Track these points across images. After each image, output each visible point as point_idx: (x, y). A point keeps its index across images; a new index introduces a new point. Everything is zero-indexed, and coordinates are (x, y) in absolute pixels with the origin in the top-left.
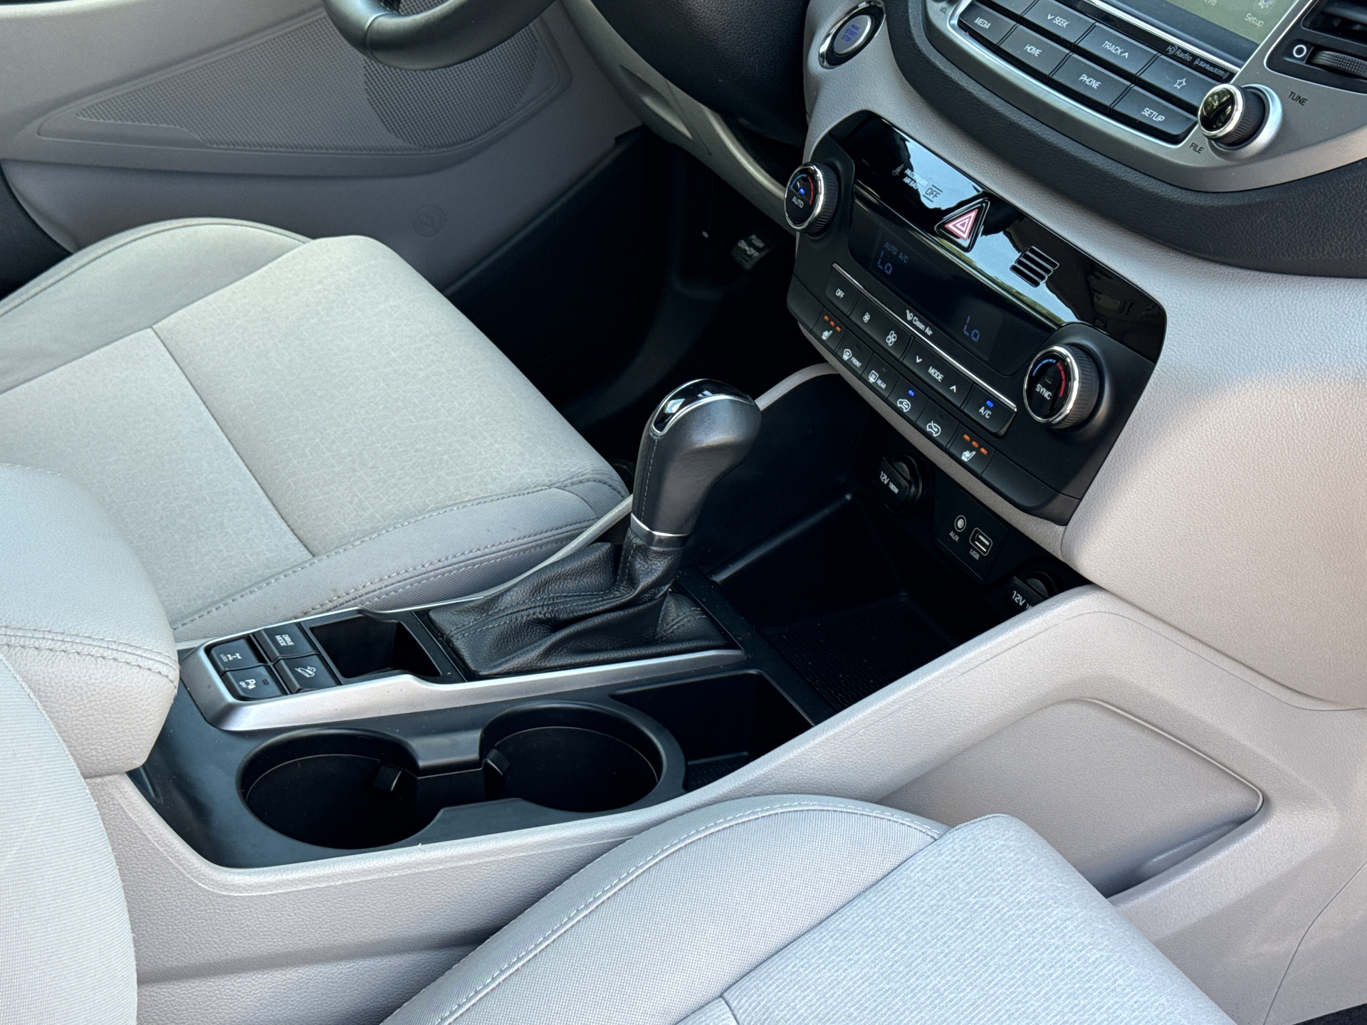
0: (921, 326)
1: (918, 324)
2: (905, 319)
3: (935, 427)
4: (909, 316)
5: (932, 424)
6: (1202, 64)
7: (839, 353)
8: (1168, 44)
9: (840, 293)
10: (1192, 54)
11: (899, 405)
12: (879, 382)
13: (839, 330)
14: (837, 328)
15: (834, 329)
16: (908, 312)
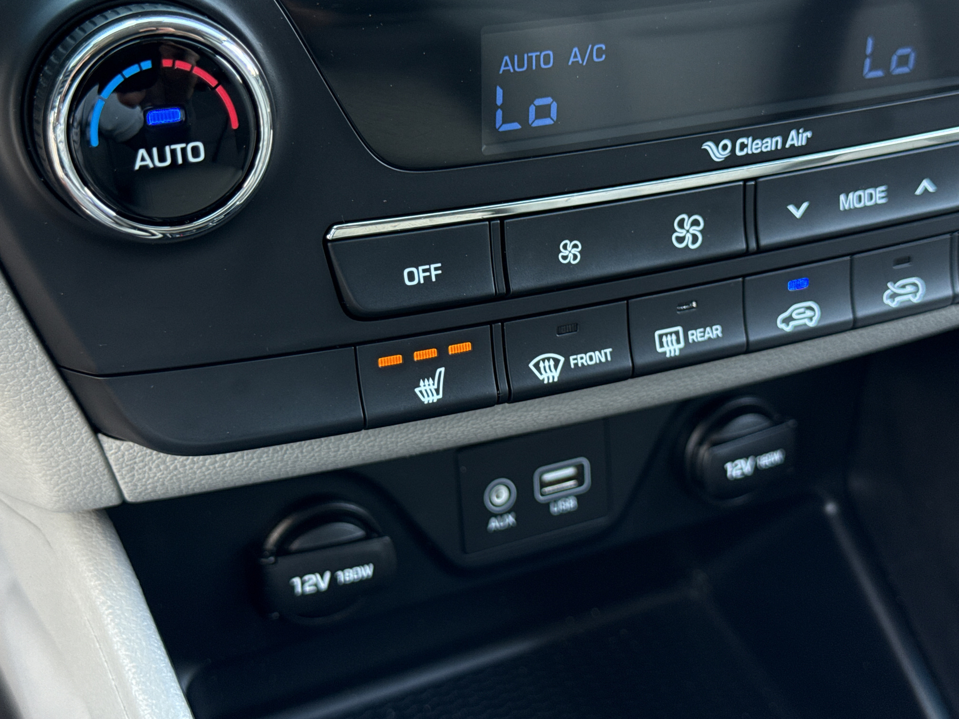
0: (770, 144)
1: (755, 146)
3: (904, 287)
5: (892, 288)
7: (527, 384)
11: (788, 329)
12: (696, 335)
13: (467, 347)
14: (453, 349)
15: (442, 359)
16: (709, 146)
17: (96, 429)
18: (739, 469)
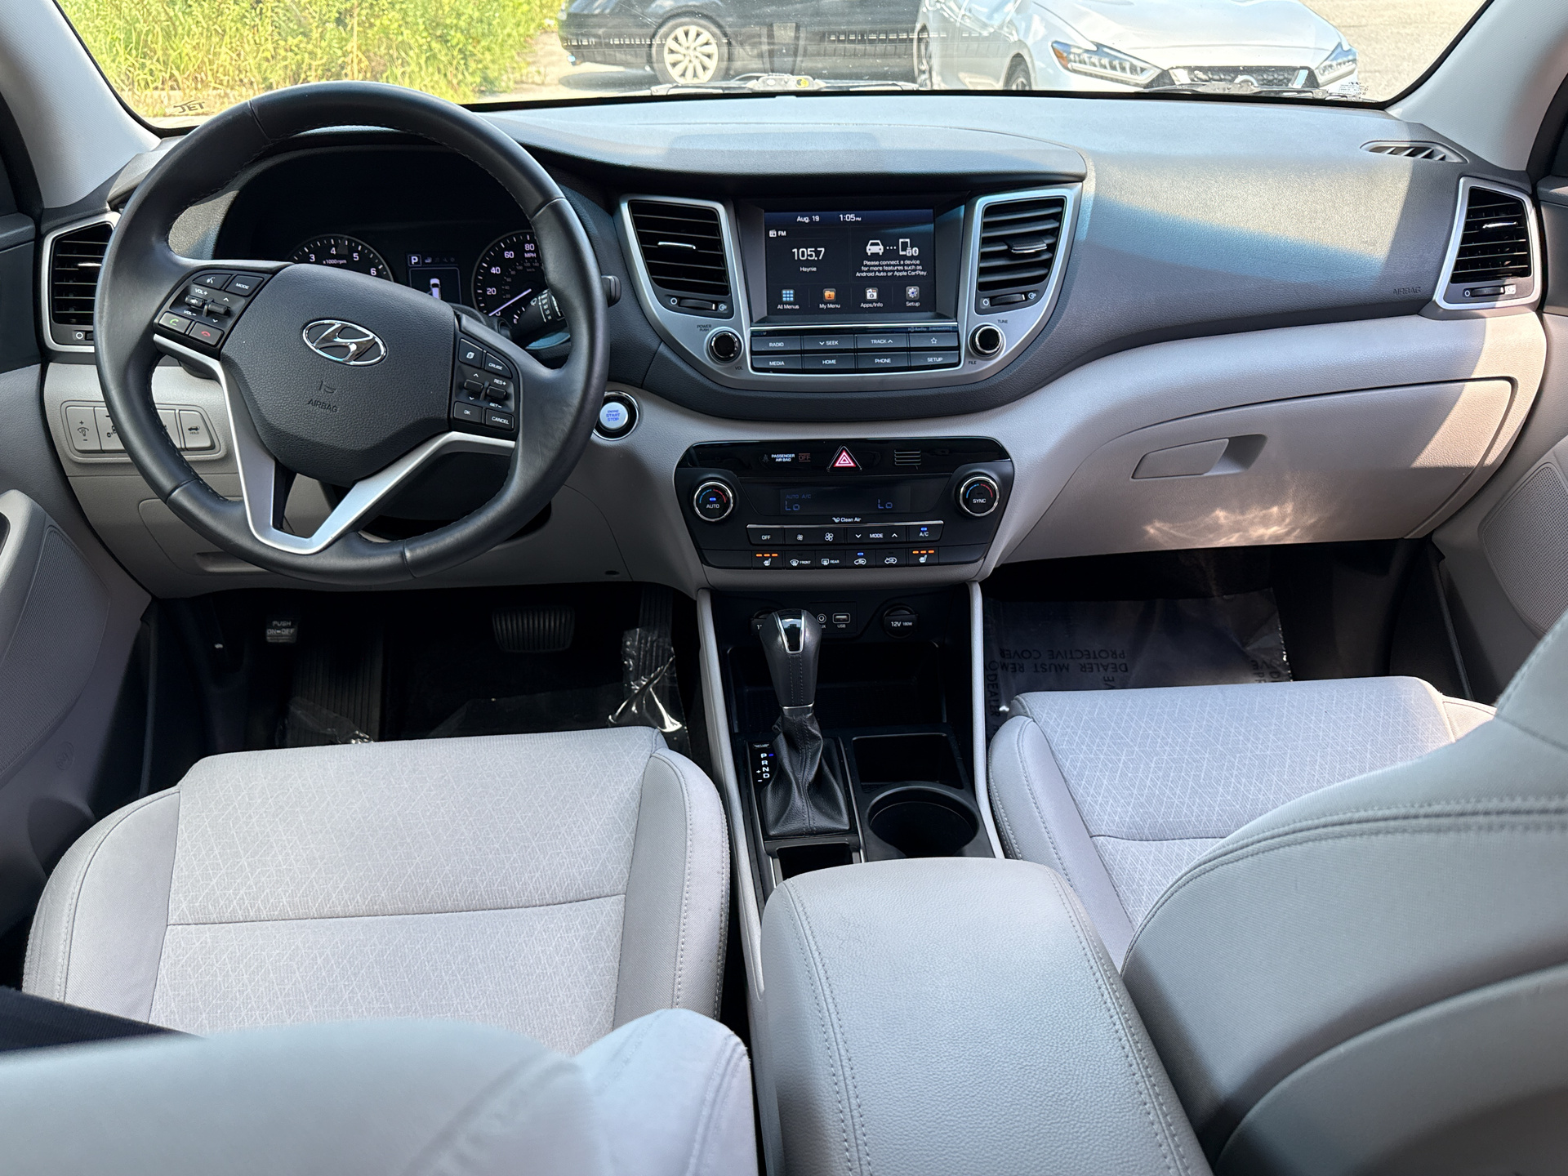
0: (850, 520)
1: (846, 520)
2: (834, 523)
3: (891, 559)
4: (836, 520)
6: (934, 329)
7: (788, 566)
8: (907, 328)
9: (765, 537)
10: (925, 327)
11: (856, 564)
12: (832, 562)
13: (776, 555)
14: (773, 555)
15: (771, 557)
16: (834, 519)
17: (702, 563)
18: (897, 624)
